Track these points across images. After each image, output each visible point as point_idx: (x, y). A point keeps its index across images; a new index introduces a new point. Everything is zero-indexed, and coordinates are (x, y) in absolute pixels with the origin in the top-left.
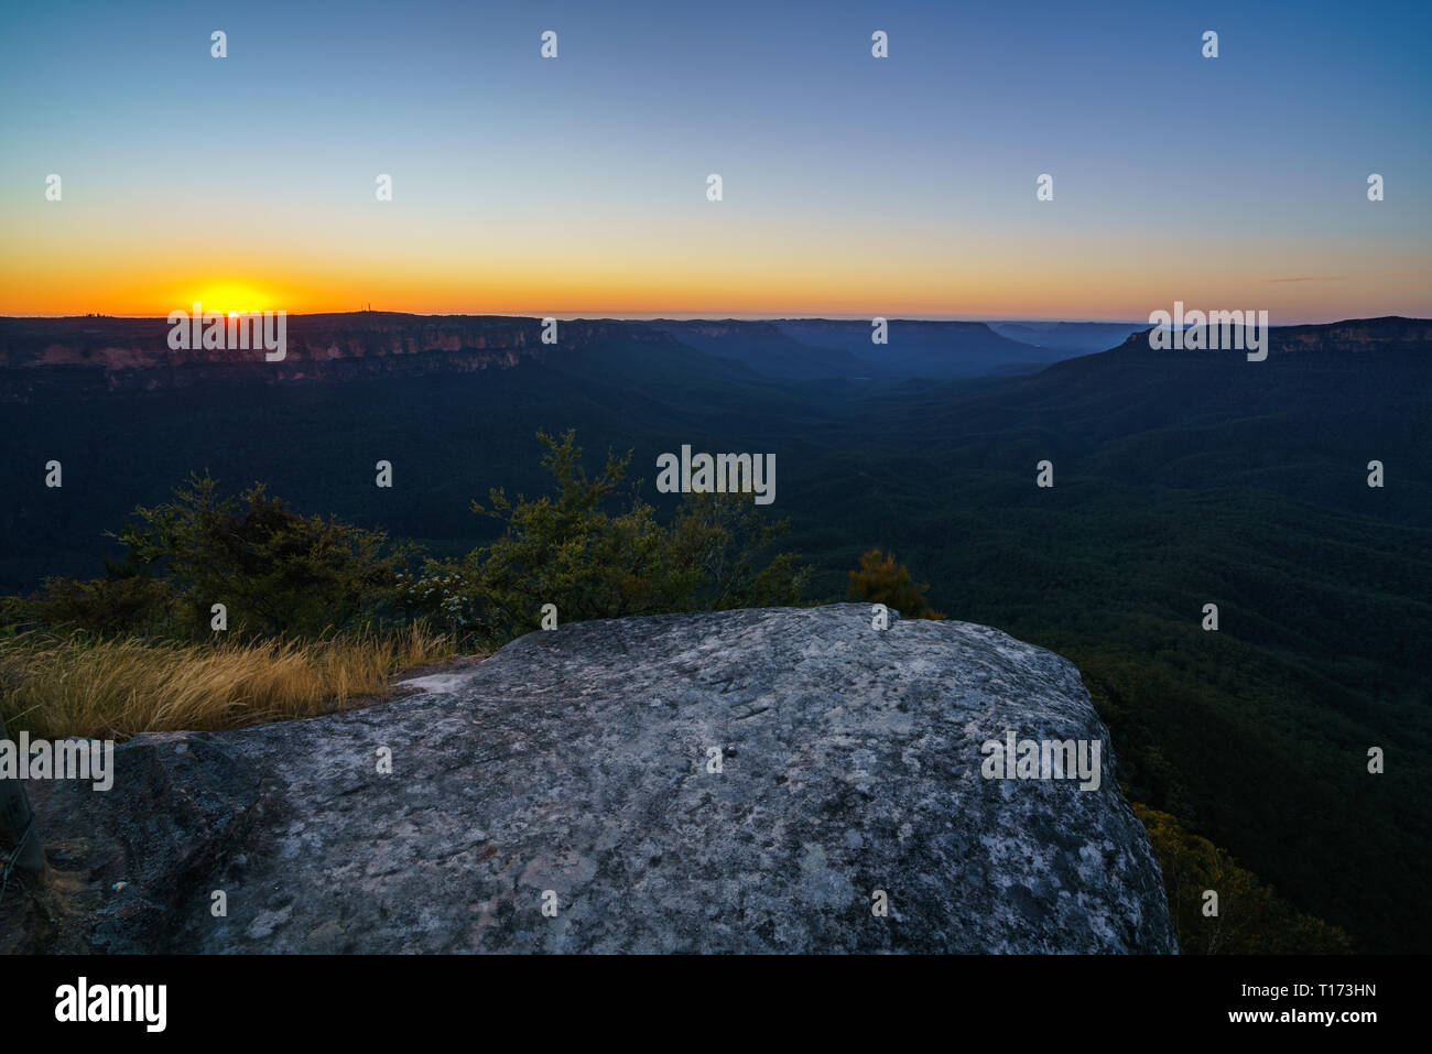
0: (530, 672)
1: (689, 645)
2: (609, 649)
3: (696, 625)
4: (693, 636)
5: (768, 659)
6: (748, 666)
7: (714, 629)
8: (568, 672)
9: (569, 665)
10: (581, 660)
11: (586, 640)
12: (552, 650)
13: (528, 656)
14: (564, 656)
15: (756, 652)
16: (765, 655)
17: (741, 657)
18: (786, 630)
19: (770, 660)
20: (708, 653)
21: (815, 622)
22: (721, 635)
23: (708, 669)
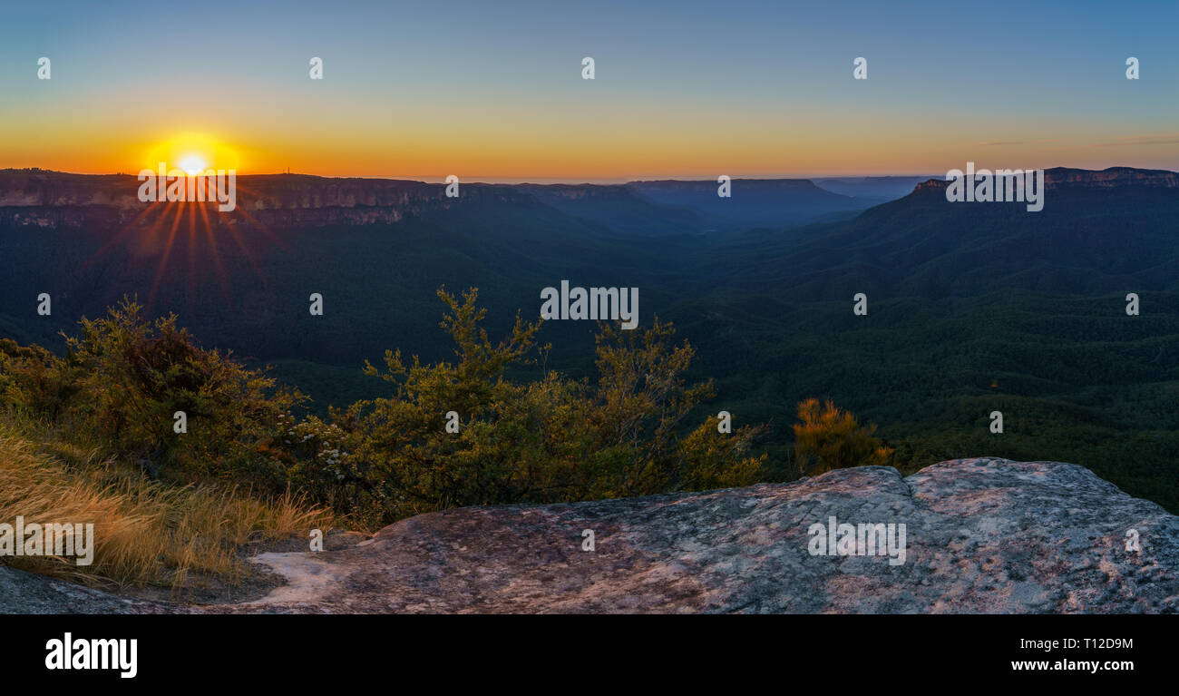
0: (430, 578)
1: (658, 552)
2: (538, 554)
3: (654, 523)
4: (658, 539)
5: (796, 566)
6: (773, 580)
7: (684, 527)
8: (485, 585)
9: (486, 574)
10: (500, 567)
11: (502, 537)
12: (456, 546)
13: (424, 552)
14: (474, 559)
15: (775, 559)
16: (789, 562)
17: (756, 569)
18: (799, 524)
19: (799, 566)
20: (699, 565)
21: (830, 506)
22: (700, 536)
23: (715, 592)
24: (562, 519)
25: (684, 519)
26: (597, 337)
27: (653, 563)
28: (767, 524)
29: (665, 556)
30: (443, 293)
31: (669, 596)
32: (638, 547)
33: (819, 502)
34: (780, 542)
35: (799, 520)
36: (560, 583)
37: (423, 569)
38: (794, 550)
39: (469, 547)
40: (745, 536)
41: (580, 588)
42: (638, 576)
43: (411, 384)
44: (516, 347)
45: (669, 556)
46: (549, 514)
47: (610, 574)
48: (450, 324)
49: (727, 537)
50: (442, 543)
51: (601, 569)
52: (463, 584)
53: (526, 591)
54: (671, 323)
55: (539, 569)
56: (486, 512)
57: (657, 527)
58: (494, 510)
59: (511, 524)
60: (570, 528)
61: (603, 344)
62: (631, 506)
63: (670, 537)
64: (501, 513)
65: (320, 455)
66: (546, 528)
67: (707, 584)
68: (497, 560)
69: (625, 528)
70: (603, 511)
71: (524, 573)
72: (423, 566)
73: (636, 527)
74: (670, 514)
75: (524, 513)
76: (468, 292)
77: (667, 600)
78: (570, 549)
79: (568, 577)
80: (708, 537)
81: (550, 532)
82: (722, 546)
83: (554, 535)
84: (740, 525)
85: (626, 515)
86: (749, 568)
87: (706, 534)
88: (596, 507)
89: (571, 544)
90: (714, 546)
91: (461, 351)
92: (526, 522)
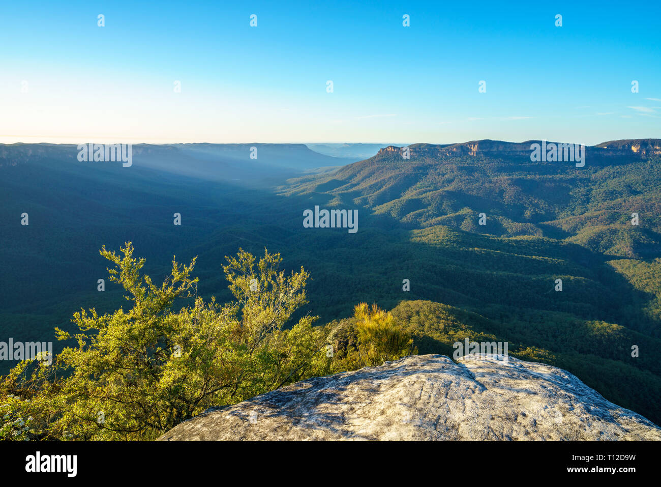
18: (420, 398)
19: (435, 432)
22: (359, 412)
26: (225, 268)
30: (105, 252)
33: (424, 382)
35: (419, 395)
40: (391, 410)
44: (177, 285)
48: (118, 276)
49: (377, 412)
54: (279, 254)
56: (199, 426)
61: (231, 272)
69: (306, 413)
73: (312, 412)
75: (227, 418)
76: (125, 247)
80: (364, 412)
81: (256, 428)
82: (380, 419)
83: (261, 430)
84: (380, 401)
85: (298, 402)
86: (408, 436)
87: (361, 410)
88: (271, 399)
89: (277, 435)
90: (374, 419)
91: (131, 296)
92: (234, 424)
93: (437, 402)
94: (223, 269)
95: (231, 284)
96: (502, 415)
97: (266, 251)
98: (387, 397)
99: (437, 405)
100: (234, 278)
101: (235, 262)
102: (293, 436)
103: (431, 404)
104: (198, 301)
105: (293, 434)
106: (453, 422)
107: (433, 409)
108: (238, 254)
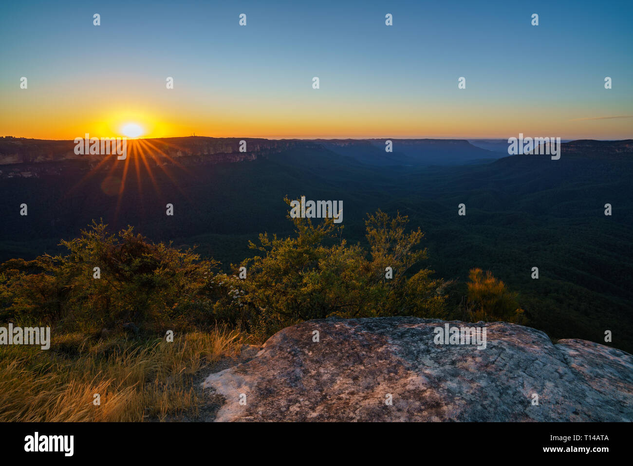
0: (297, 379)
1: (410, 363)
4: (409, 353)
7: (422, 346)
8: (325, 384)
9: (325, 374)
10: (331, 368)
13: (291, 358)
15: (482, 388)
16: (491, 394)
17: (472, 394)
18: (493, 363)
19: (498, 399)
20: (436, 381)
21: (513, 355)
22: (433, 355)
23: (450, 407)
24: (356, 331)
25: (421, 340)
26: (366, 222)
27: (409, 372)
28: (473, 357)
29: (415, 367)
30: (287, 199)
31: (423, 404)
32: (398, 357)
33: (505, 350)
34: (484, 375)
35: (493, 360)
36: (362, 382)
37: (293, 371)
38: (493, 384)
39: (313, 353)
40: (460, 363)
41: (373, 387)
42: (402, 381)
43: (274, 251)
44: (326, 228)
45: (417, 367)
46: (349, 327)
47: (387, 377)
49: (448, 360)
50: (299, 349)
51: (381, 372)
52: (314, 382)
53: (346, 389)
54: (407, 216)
55: (350, 369)
56: (317, 326)
57: (407, 343)
58: (321, 323)
59: (331, 334)
60: (361, 338)
61: (370, 225)
62: (389, 324)
63: (415, 352)
64: (325, 326)
65: (229, 293)
66: (349, 337)
67: (444, 398)
68: (328, 362)
69: (390, 342)
70: (376, 326)
71: (343, 372)
72: (292, 369)
73: (396, 341)
74: (413, 335)
75: (337, 326)
76: (300, 198)
77: (423, 407)
78: (363, 355)
79: (366, 377)
80: (437, 357)
81: (351, 340)
82: (447, 367)
83: (354, 343)
84: (455, 352)
85: (388, 331)
86: (467, 392)
87: (435, 354)
88: (372, 323)
89: (363, 350)
90: (442, 366)
91: (298, 230)
92: (338, 332)
93: (511, 372)
94: (365, 223)
95: (369, 234)
96: (590, 413)
97: (398, 213)
98: (462, 351)
99: (511, 375)
100: (371, 230)
101: (373, 218)
102: (374, 355)
103: (504, 372)
104: (344, 242)
105: (374, 353)
106: (522, 398)
107: (504, 378)
108: (377, 213)
